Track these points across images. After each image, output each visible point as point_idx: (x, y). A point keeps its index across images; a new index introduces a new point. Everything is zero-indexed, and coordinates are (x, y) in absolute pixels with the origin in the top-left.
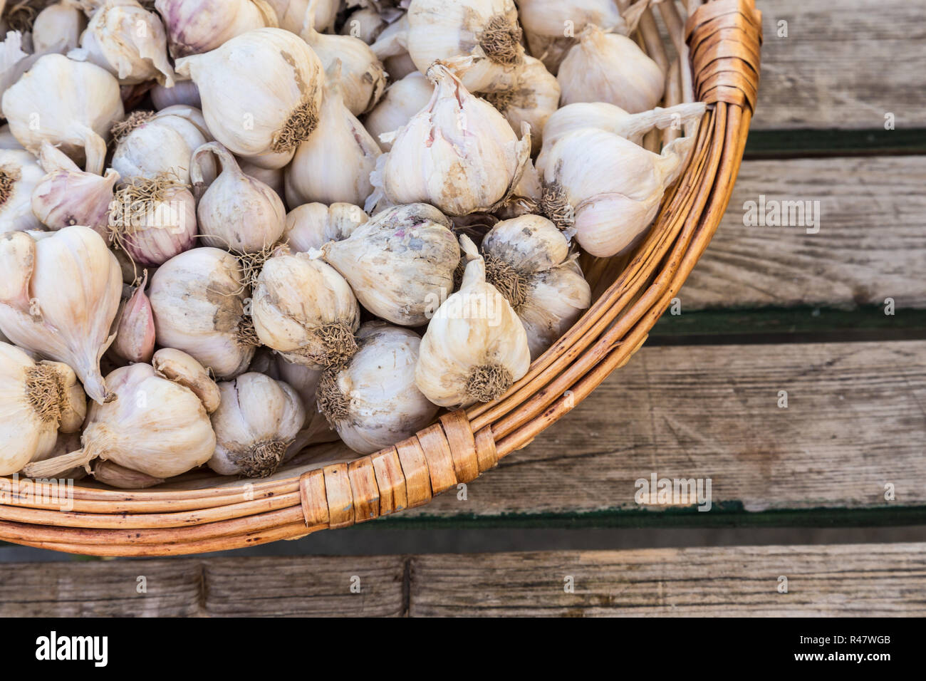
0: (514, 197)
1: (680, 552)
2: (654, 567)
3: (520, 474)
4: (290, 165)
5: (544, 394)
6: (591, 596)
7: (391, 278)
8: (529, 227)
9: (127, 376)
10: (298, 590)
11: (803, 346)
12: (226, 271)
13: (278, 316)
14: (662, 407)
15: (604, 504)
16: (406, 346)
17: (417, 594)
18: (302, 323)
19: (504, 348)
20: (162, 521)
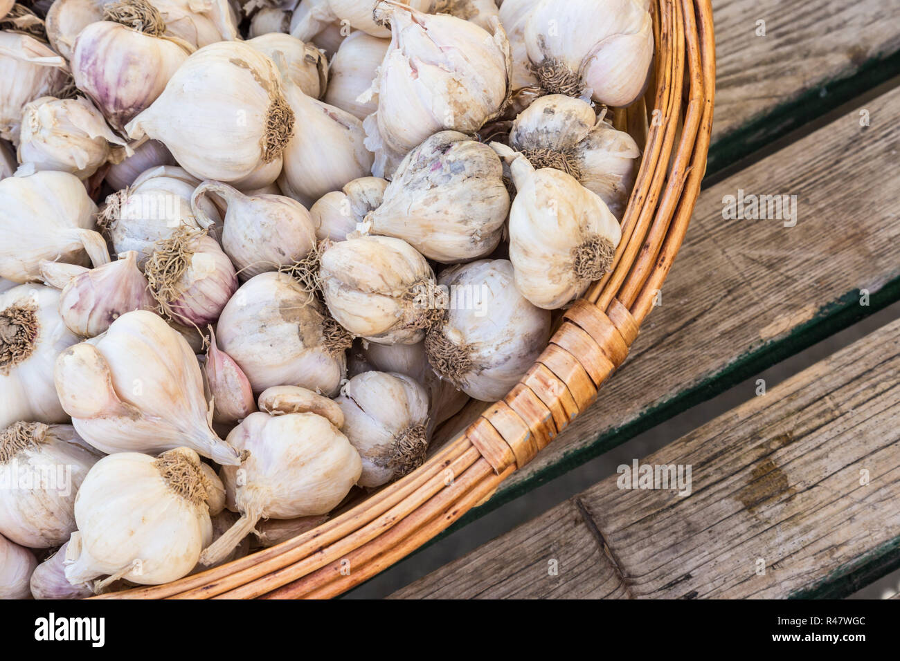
0: (514, 93)
1: (828, 362)
2: (812, 386)
3: (636, 371)
4: (283, 172)
5: (648, 246)
6: (769, 443)
7: (450, 211)
8: (549, 107)
9: (246, 431)
10: (490, 581)
11: (831, 126)
12: (288, 287)
13: (364, 298)
14: (733, 245)
15: (731, 357)
16: (493, 272)
17: (605, 525)
18: (389, 294)
19: (592, 218)
20: (361, 537)
